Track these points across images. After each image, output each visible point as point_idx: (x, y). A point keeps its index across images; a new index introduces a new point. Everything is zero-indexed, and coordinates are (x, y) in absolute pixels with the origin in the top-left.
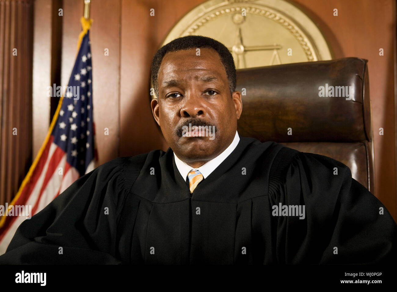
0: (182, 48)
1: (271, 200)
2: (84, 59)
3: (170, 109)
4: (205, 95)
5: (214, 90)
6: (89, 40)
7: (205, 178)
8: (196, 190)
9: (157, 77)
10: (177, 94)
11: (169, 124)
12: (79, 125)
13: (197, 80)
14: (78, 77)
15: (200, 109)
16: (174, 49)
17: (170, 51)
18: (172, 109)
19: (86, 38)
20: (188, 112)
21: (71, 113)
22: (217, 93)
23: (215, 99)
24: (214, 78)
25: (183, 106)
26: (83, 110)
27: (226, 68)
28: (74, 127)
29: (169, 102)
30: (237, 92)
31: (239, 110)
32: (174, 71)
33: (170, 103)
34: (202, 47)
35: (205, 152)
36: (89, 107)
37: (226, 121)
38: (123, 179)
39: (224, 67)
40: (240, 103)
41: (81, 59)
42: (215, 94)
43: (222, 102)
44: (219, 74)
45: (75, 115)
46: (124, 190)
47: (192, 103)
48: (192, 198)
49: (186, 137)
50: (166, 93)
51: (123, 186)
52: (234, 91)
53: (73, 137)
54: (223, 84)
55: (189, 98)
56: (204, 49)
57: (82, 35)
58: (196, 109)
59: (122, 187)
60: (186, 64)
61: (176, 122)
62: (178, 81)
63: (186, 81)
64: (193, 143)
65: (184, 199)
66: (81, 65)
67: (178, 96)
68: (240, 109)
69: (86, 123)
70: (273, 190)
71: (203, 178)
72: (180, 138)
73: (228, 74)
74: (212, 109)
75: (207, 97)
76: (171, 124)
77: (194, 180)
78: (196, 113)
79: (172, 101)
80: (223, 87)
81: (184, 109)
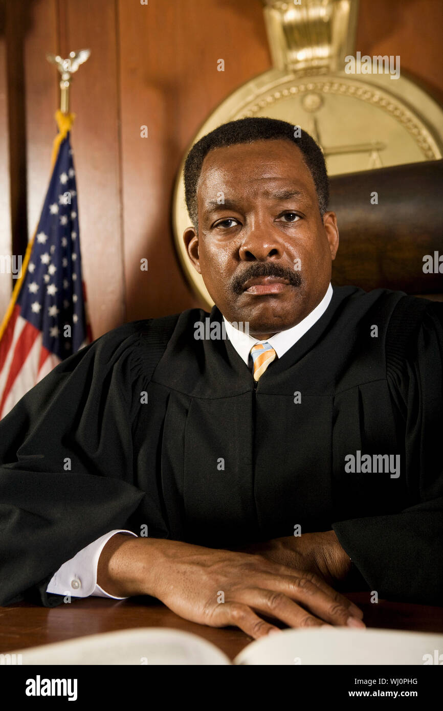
0: (238, 141)
1: (391, 387)
2: (64, 179)
3: (219, 246)
4: (281, 221)
5: (294, 212)
6: (70, 148)
7: (279, 357)
8: (264, 377)
9: (195, 191)
10: (231, 220)
11: (219, 272)
12: (59, 286)
13: (268, 198)
14: (54, 209)
15: (274, 246)
16: (223, 142)
17: (216, 145)
18: (224, 247)
19: (65, 144)
20: (253, 253)
21: (46, 267)
22: (301, 218)
23: (297, 229)
24: (297, 193)
25: (243, 241)
26: (65, 263)
27: (314, 174)
28: (52, 290)
29: (218, 234)
30: (331, 213)
31: (334, 243)
32: (227, 183)
33: (219, 237)
34: (271, 139)
35: (282, 320)
36: (74, 257)
37: (317, 266)
38: (138, 359)
39: (310, 172)
40: (335, 232)
41: (59, 179)
42: (297, 218)
43: (309, 232)
44: (303, 185)
45: (52, 269)
46: (142, 377)
47: (259, 236)
48: (257, 390)
49: (249, 295)
50: (213, 221)
51: (139, 370)
52: (326, 212)
53: (51, 306)
54: (311, 204)
55: (253, 229)
56: (276, 141)
57: (58, 140)
58: (267, 246)
59: (138, 372)
60: (246, 170)
61: (230, 270)
62: (234, 201)
63: (248, 199)
64: (261, 305)
65: (244, 392)
66: (59, 189)
67: (234, 224)
68: (336, 242)
69: (71, 282)
70: (395, 371)
71: (275, 355)
72: (240, 296)
73: (317, 184)
74: (292, 245)
75: (284, 226)
76: (222, 273)
77: (262, 359)
78: (266, 253)
79: (223, 233)
80: (310, 207)
81: (245, 248)
